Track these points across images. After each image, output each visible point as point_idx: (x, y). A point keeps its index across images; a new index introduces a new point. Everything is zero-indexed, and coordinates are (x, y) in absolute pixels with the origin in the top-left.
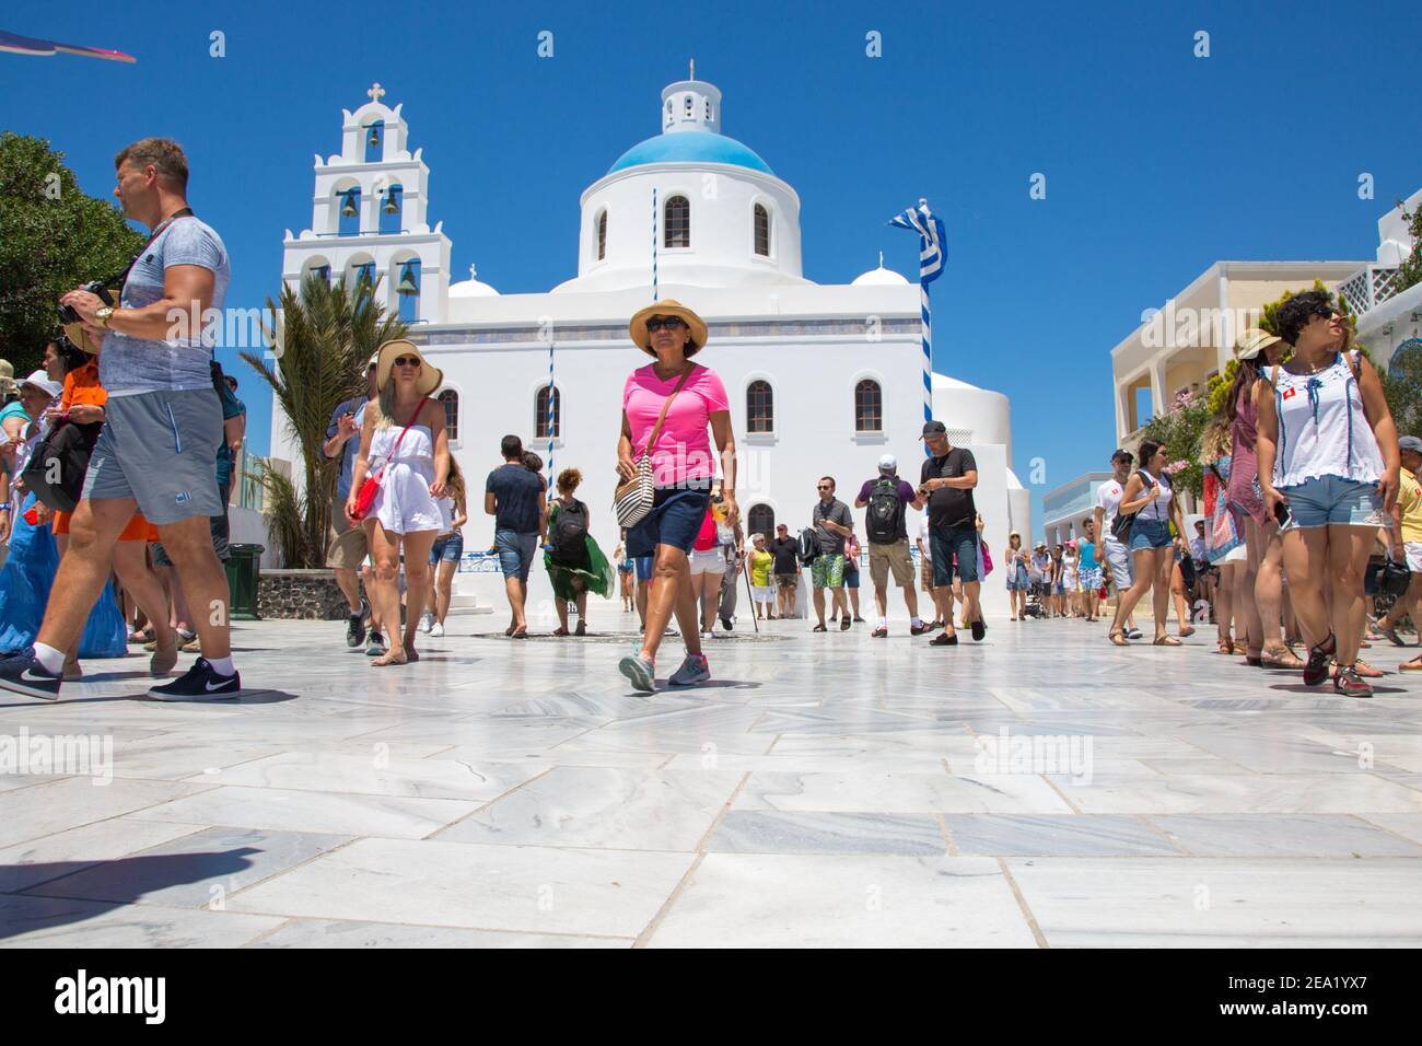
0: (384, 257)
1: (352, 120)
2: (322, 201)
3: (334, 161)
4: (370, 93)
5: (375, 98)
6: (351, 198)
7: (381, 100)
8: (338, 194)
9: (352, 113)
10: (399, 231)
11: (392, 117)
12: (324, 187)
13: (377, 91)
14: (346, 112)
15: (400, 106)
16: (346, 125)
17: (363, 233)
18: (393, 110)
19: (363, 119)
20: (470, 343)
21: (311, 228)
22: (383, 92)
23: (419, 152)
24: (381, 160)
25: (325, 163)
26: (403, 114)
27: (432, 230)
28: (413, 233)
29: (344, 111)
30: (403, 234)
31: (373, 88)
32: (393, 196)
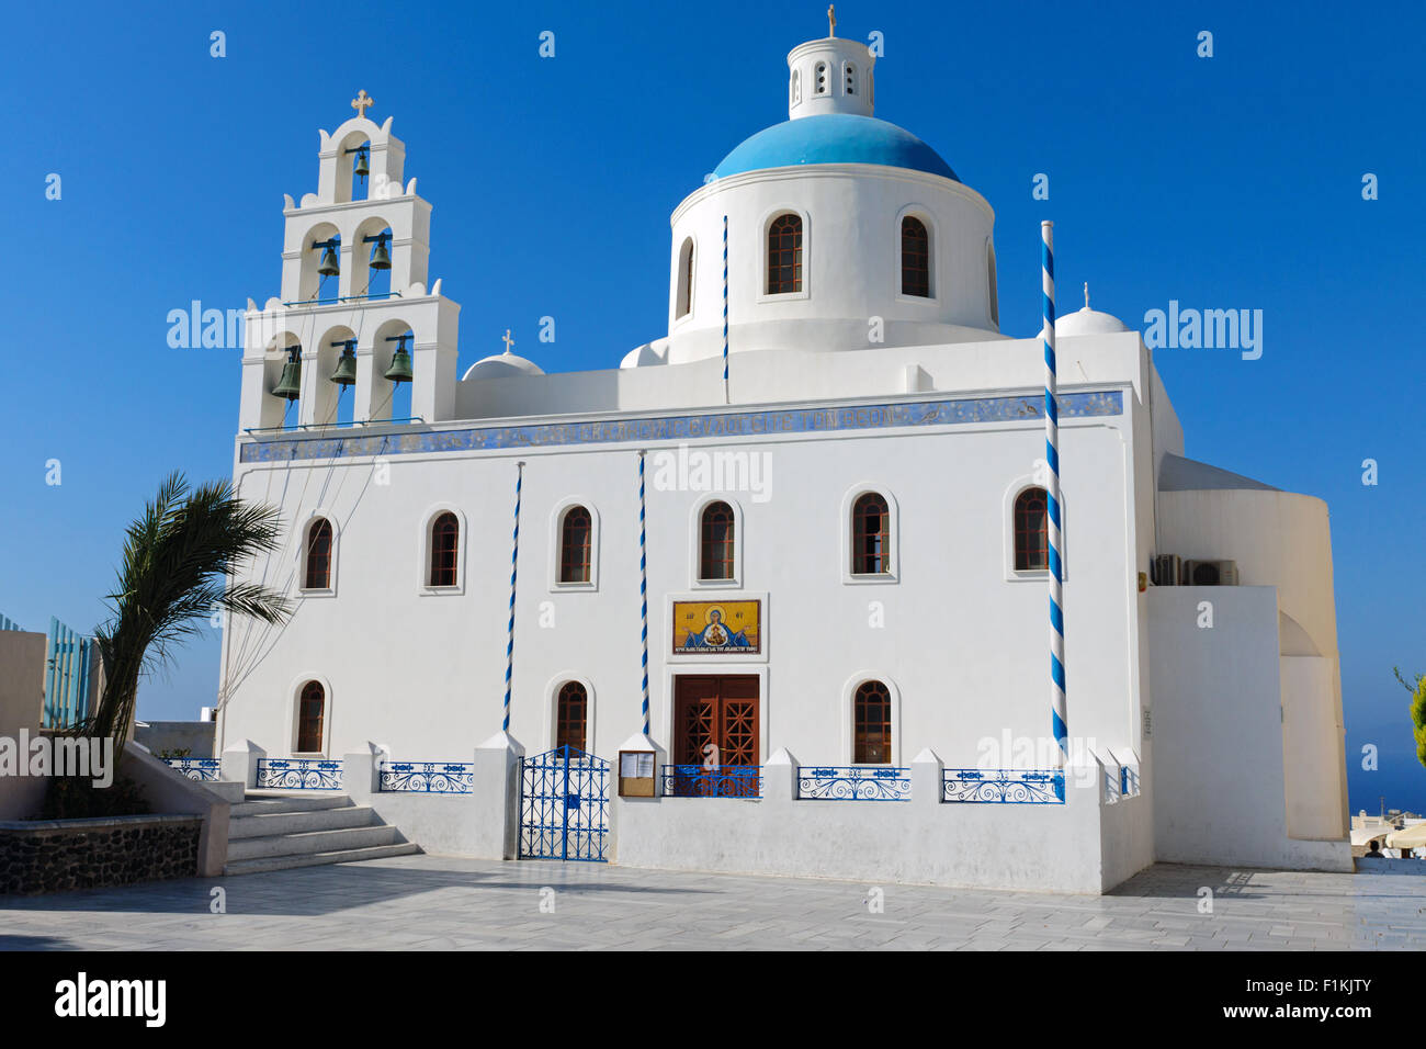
0: (366, 326)
1: (330, 143)
2: (292, 257)
3: (308, 202)
4: (354, 104)
5: (360, 111)
6: (330, 247)
7: (369, 113)
8: (315, 245)
9: (331, 135)
10: (387, 296)
11: (378, 135)
12: (295, 234)
13: (361, 102)
14: (323, 133)
15: (389, 121)
16: (323, 151)
17: (343, 300)
18: (381, 126)
19: (345, 140)
20: (473, 448)
21: (278, 296)
22: (369, 102)
23: (412, 183)
24: (366, 198)
25: (298, 205)
26: (394, 131)
27: (429, 291)
28: (407, 295)
29: (321, 131)
30: (393, 298)
31: (357, 97)
32: (383, 245)
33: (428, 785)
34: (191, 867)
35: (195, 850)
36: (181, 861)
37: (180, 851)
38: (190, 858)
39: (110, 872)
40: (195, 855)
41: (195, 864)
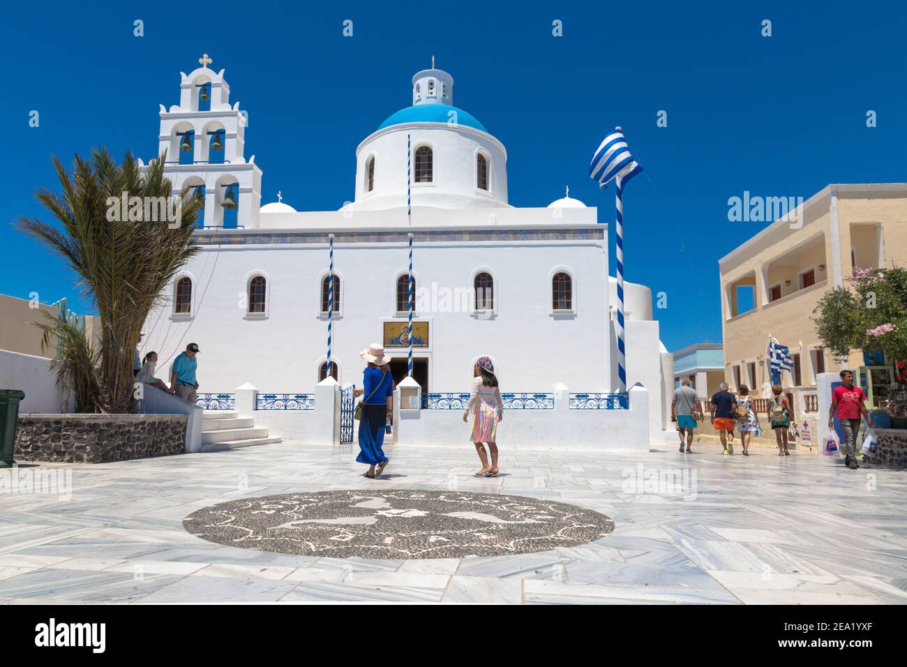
0: (211, 180)
1: (186, 80)
2: (166, 138)
3: (174, 110)
4: (201, 61)
5: (205, 65)
6: (188, 137)
7: (209, 66)
8: (178, 134)
9: (188, 75)
10: (223, 162)
11: (217, 78)
12: (166, 128)
13: (206, 60)
14: (183, 74)
15: (223, 71)
16: (183, 83)
17: (196, 162)
18: (217, 74)
19: (195, 80)
20: (274, 243)
22: (210, 61)
23: (237, 105)
24: (209, 110)
25: (168, 111)
26: (225, 77)
27: (247, 161)
28: (233, 163)
29: (181, 73)
30: (226, 163)
31: (203, 57)
32: (218, 137)
33: (286, 407)
34: (182, 447)
35: (184, 436)
36: (177, 443)
37: (176, 437)
38: (182, 441)
39: (140, 449)
40: (184, 440)
41: (184, 444)
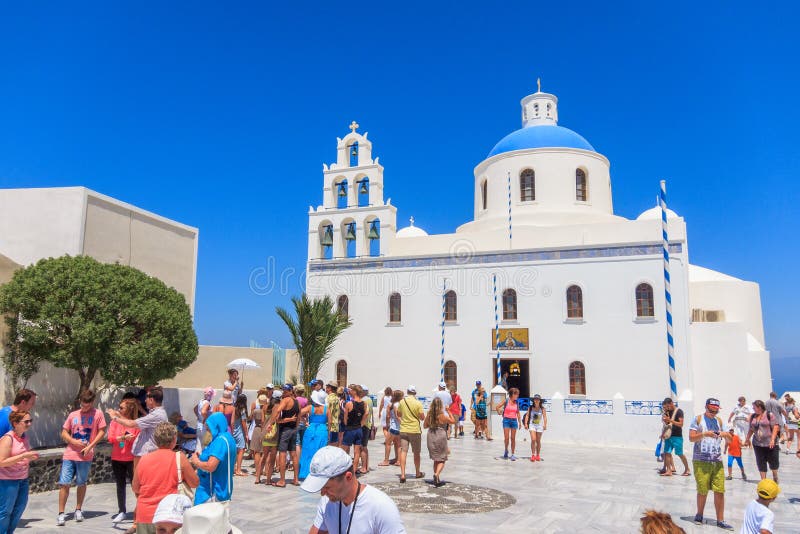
0: (360, 218)
1: (341, 143)
2: (328, 189)
3: (333, 167)
4: (350, 127)
5: (354, 130)
6: (343, 185)
7: (357, 131)
8: (336, 184)
9: (342, 139)
10: (368, 205)
11: (363, 140)
12: (328, 181)
13: (354, 125)
14: (339, 139)
15: (366, 134)
16: (339, 146)
17: (349, 206)
18: (363, 136)
19: (347, 142)
20: (406, 266)
21: (322, 205)
22: (357, 126)
23: (377, 159)
24: (357, 165)
25: (329, 168)
26: (368, 138)
27: (386, 203)
28: (376, 205)
29: (337, 138)
30: (370, 206)
31: (352, 124)
32: (364, 183)
